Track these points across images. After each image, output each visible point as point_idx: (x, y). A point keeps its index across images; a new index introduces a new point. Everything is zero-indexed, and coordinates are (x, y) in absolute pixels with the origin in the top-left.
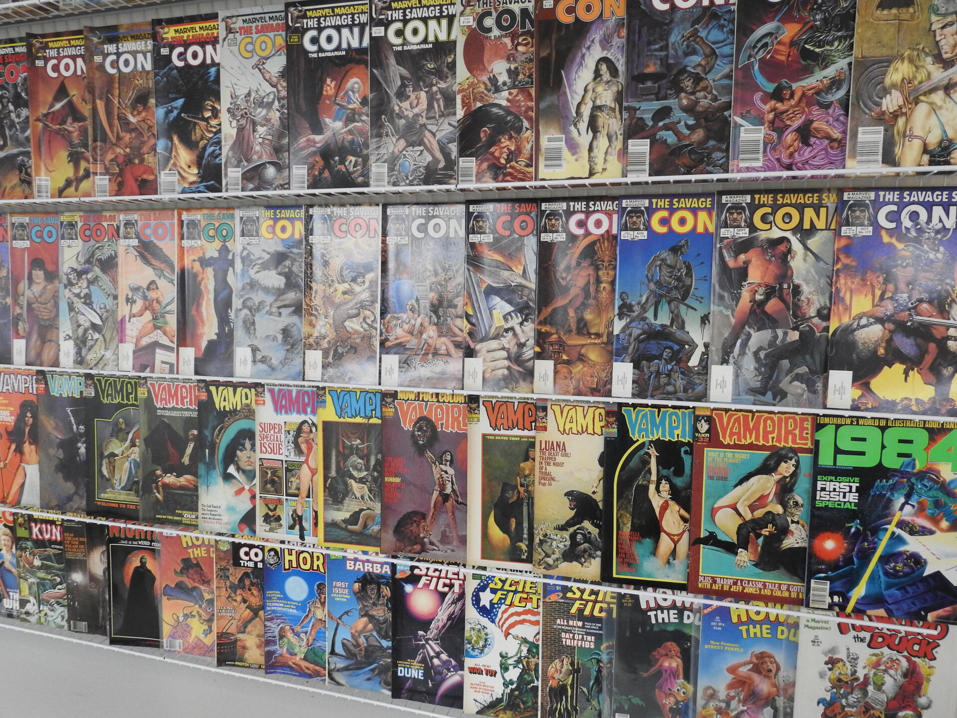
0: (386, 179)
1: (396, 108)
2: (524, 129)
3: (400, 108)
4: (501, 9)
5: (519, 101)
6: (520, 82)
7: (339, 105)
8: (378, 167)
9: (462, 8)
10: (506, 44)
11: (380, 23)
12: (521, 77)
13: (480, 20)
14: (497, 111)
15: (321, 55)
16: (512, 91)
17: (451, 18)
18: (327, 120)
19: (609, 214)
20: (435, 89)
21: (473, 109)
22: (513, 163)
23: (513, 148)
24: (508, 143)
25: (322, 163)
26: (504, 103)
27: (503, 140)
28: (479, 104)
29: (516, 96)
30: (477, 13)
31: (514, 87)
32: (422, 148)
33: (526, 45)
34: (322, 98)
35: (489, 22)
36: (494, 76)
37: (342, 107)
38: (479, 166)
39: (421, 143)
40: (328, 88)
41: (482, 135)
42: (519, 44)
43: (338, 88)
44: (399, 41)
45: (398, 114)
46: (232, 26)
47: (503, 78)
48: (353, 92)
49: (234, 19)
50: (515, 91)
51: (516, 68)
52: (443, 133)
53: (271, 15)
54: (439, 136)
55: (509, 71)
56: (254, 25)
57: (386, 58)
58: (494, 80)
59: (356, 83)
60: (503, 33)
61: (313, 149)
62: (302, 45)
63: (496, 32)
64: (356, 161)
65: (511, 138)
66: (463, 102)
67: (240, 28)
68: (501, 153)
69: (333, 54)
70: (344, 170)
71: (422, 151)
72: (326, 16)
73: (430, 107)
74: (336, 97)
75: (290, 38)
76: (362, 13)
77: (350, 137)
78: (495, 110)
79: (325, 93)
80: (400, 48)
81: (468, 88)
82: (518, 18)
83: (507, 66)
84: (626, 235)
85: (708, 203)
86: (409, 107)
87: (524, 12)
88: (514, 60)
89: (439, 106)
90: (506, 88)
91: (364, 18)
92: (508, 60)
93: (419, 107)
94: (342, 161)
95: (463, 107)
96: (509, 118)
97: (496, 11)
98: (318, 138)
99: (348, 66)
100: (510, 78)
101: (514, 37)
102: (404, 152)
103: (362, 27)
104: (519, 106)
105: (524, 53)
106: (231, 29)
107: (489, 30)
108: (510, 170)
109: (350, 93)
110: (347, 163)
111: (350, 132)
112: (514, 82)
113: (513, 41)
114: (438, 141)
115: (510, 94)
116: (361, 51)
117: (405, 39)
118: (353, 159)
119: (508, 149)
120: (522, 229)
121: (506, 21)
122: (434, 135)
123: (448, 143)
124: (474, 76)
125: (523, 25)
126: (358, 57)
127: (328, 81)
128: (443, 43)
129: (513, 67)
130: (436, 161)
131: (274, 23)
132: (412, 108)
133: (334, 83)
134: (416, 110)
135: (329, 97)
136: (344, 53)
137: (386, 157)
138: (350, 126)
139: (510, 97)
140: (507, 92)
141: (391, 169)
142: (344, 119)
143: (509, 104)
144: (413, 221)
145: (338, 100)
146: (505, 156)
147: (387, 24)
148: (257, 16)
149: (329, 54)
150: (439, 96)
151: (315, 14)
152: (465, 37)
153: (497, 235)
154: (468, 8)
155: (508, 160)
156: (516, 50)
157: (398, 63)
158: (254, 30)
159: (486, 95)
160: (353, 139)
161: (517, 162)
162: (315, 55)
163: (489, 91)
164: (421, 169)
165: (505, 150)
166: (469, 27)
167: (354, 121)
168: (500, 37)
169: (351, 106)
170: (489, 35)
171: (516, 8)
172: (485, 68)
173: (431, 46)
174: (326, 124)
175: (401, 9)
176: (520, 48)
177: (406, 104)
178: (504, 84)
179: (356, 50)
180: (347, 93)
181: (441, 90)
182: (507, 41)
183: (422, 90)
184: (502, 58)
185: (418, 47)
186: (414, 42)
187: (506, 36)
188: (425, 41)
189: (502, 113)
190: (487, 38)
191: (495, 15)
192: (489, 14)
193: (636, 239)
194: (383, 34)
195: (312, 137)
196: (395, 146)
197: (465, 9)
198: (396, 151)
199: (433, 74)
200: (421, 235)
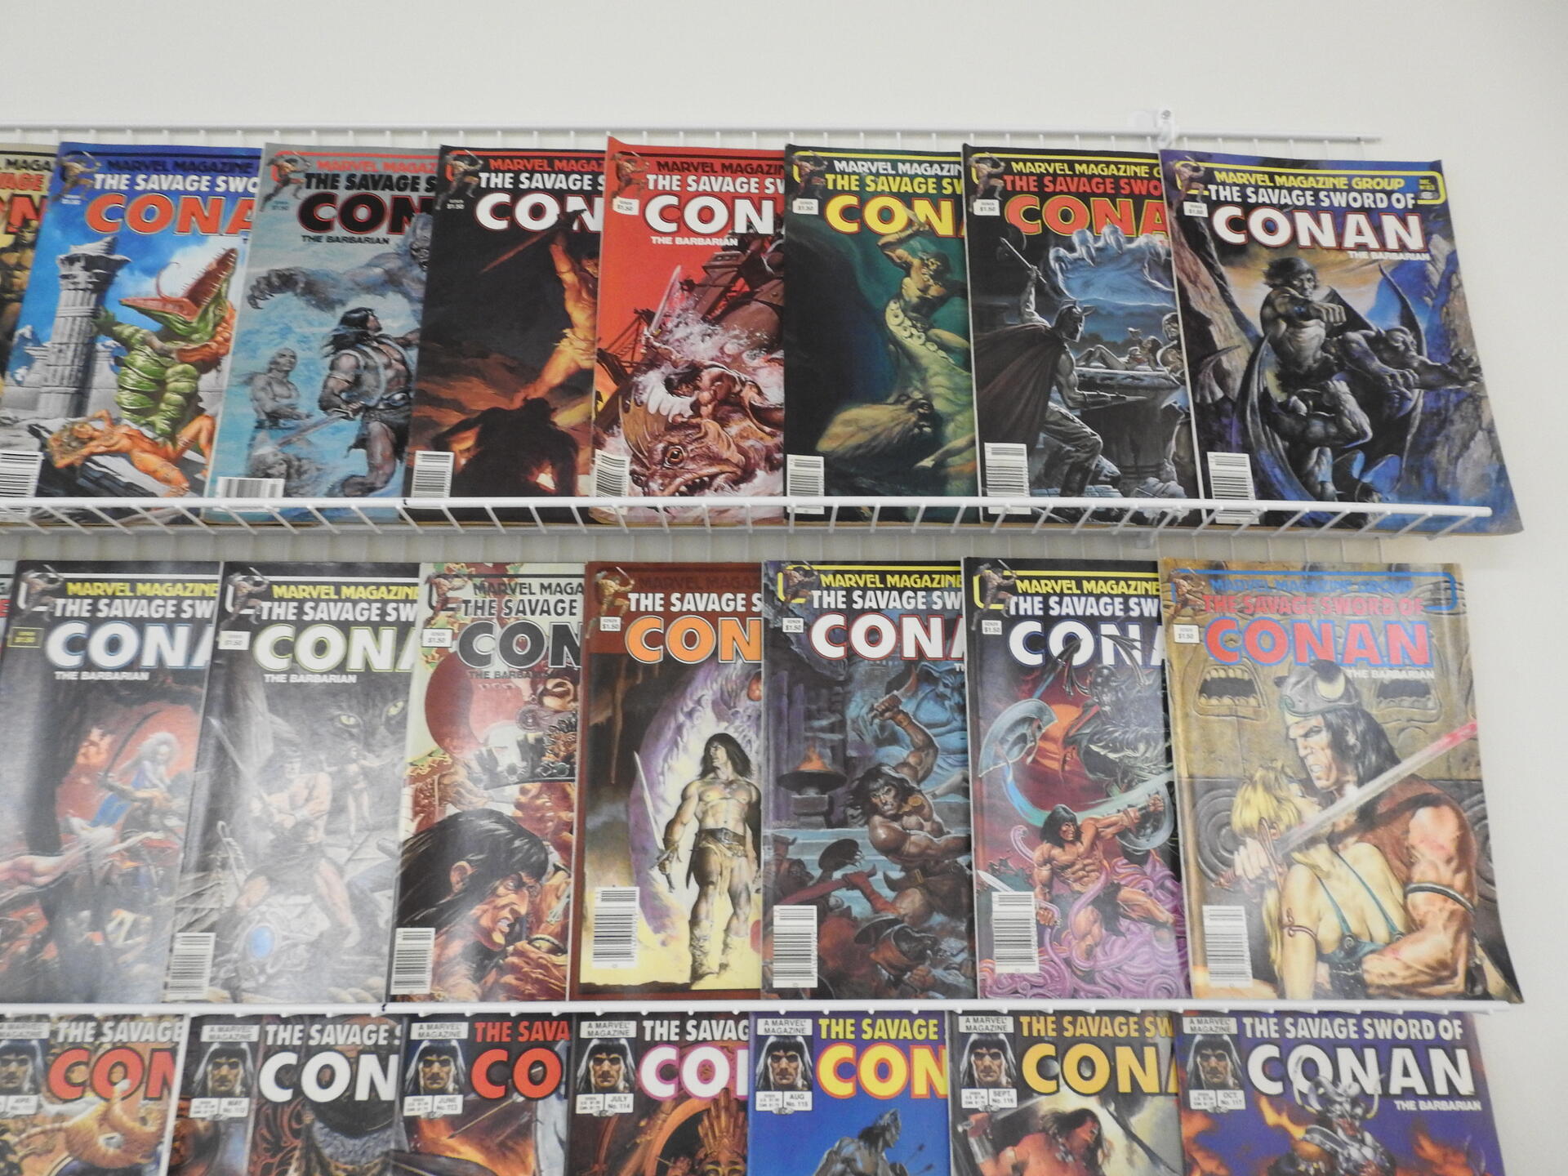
0: (208, 972)
1: (256, 807)
2: (550, 869)
3: (266, 806)
4: (512, 622)
5: (538, 808)
6: (546, 770)
7: (111, 788)
8: (189, 941)
9: (430, 613)
10: (518, 689)
11: (241, 623)
12: (548, 758)
13: (466, 639)
14: (494, 826)
15: (86, 676)
16: (528, 786)
17: (404, 629)
18: (76, 822)
19: (729, 1049)
20: (353, 768)
21: (438, 818)
22: (522, 944)
23: (523, 910)
24: (512, 897)
25: (43, 925)
26: (509, 811)
27: (501, 890)
28: (451, 810)
29: (537, 797)
30: (461, 625)
31: (533, 778)
32: (308, 899)
33: (561, 696)
34: (72, 772)
35: (485, 644)
36: (490, 752)
37: (122, 794)
38: (442, 947)
39: (307, 888)
40: (93, 749)
41: (454, 877)
42: (546, 692)
44: (283, 663)
45: (257, 820)
47: (511, 757)
48: (153, 760)
50: (533, 788)
51: (539, 741)
52: (362, 867)
54: (352, 872)
55: (523, 745)
57: (246, 695)
58: (489, 763)
59: (165, 743)
60: (516, 668)
61: (23, 889)
62: (42, 653)
63: (499, 665)
64: (135, 924)
65: (520, 885)
66: (416, 803)
68: (495, 921)
69: (117, 677)
70: (99, 943)
71: (307, 906)
72: (113, 598)
73: (338, 809)
74: (108, 771)
75: (16, 634)
76: (203, 598)
77: (129, 865)
78: (488, 824)
79: (80, 760)
80: (281, 679)
81: (430, 774)
82: (548, 643)
83: (520, 734)
84: (767, 1102)
85: (932, 1029)
86: (286, 806)
87: (561, 633)
88: (537, 724)
89: (359, 807)
90: (514, 778)
91: (205, 610)
92: (523, 722)
93: (311, 805)
94: (97, 924)
95: (416, 814)
96: (517, 843)
97: (502, 625)
98: (43, 863)
99: (150, 707)
100: (523, 759)
101: (537, 677)
102: (263, 908)
103: (198, 626)
104: (542, 820)
105: (557, 712)
107: (485, 660)
108: (514, 960)
109: (147, 764)
110: (110, 927)
111: (132, 853)
112: (534, 768)
113: (534, 685)
114: (349, 886)
115: (523, 792)
116: (185, 676)
117: (294, 660)
118: (128, 917)
119: (513, 911)
120: (534, 1081)
121: (522, 645)
122: (340, 871)
123: (373, 890)
124: (446, 750)
125: (557, 657)
126: (177, 687)
127: (95, 734)
128: (380, 675)
129: (532, 737)
130: (341, 932)
132: (294, 807)
133: (108, 739)
134: (303, 814)
135: (88, 770)
136: (145, 676)
137: (214, 917)
138: (134, 840)
139: (523, 799)
140: (516, 788)
141: (221, 948)
142: (121, 820)
143: (519, 814)
144: (267, 1057)
145: (113, 778)
146: (504, 926)
147: (255, 627)
149: (107, 676)
150: (362, 785)
151: (86, 589)
152: (431, 670)
153: (472, 1096)
154: (443, 614)
155: (511, 937)
156: (541, 703)
157: (272, 708)
159: (470, 792)
160: (137, 869)
161: (530, 942)
162: (72, 676)
163: (476, 781)
164: (301, 949)
165: (506, 913)
166: (441, 650)
167: (145, 826)
168: (506, 677)
169: (141, 794)
170: (484, 669)
171: (545, 624)
172: (471, 734)
173: (353, 679)
174: (71, 832)
175: (293, 599)
176: (550, 702)
177: (279, 800)
178: (512, 770)
179: (177, 673)
180: (137, 763)
181: (366, 773)
182: (523, 685)
183: (322, 770)
184: (509, 718)
185: (325, 679)
186: (315, 668)
187: (520, 674)
188: (341, 668)
189: (503, 830)
190: (479, 675)
191: (498, 631)
192: (487, 628)
193: (789, 1110)
194: (244, 647)
195: (28, 859)
196: (241, 892)
197: (435, 615)
198: (242, 903)
199: (352, 735)
200: (284, 1095)
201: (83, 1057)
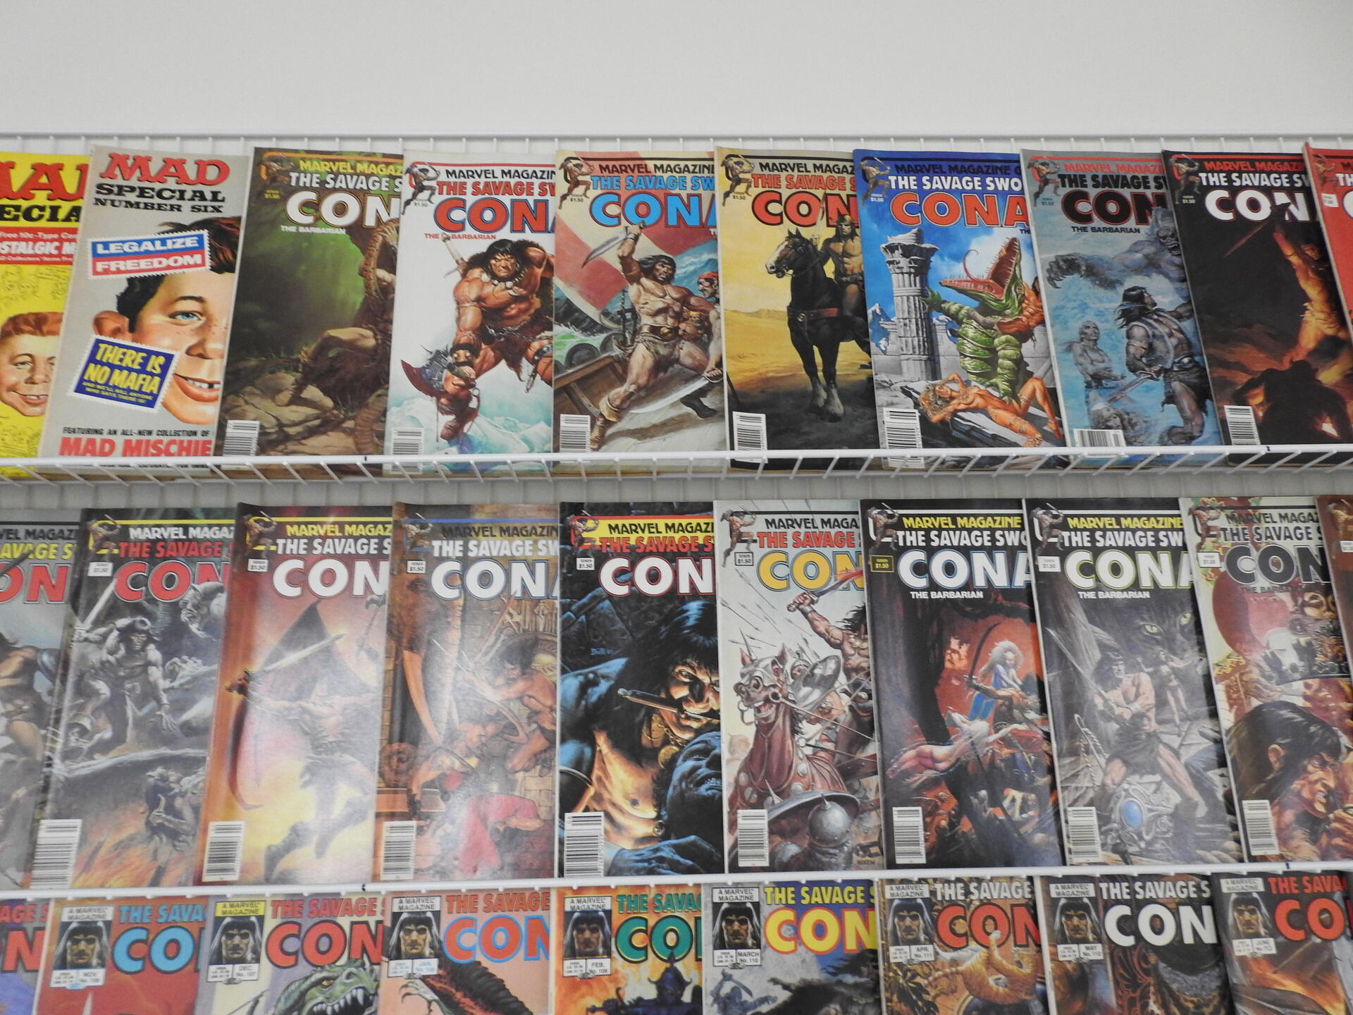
0: (1098, 838)
1: (1099, 701)
2: (1344, 750)
3: (1106, 701)
4: (1264, 546)
5: (1323, 700)
6: (1320, 668)
7: (977, 688)
8: (1077, 813)
9: (1199, 539)
10: (1282, 601)
11: (1050, 550)
12: (1320, 658)
13: (1232, 558)
14: (1290, 715)
15: (934, 595)
16: (1310, 681)
17: (1177, 553)
18: (957, 717)
20: (1165, 669)
21: (1248, 709)
22: (1339, 812)
23: (1332, 784)
24: (1320, 774)
25: (953, 802)
26: (1300, 702)
27: (1310, 768)
28: (1255, 703)
29: (1319, 690)
30: (1225, 549)
31: (1312, 675)
32: (1157, 778)
33: (1318, 606)
34: (944, 675)
35: (1247, 564)
36: (1272, 653)
37: (986, 693)
38: (1279, 814)
39: (1154, 769)
40: (955, 656)
41: (1272, 758)
42: (1304, 604)
43: (975, 658)
44: (1088, 583)
45: (1102, 713)
46: (743, 529)
47: (1290, 659)
48: (1004, 665)
49: (747, 518)
50: (1315, 683)
51: (1309, 644)
52: (1193, 751)
53: (826, 517)
54: (1186, 755)
55: (1297, 647)
56: (790, 531)
57: (1069, 611)
58: (1274, 662)
59: (1010, 650)
60: (1277, 584)
61: (929, 774)
62: (896, 576)
63: (1262, 582)
64: (1024, 801)
65: (1323, 765)
66: (1229, 697)
67: (760, 534)
68: (1313, 793)
69: (958, 595)
70: (1002, 817)
71: (1159, 784)
72: (940, 530)
73: (1161, 703)
74: (972, 674)
75: (874, 562)
76: (1009, 529)
77: (1006, 752)
78: (1286, 714)
79: (948, 665)
80: (1091, 595)
81: (1232, 674)
82: (1297, 563)
83: (1293, 639)
86: (1121, 700)
87: (1303, 552)
88: (1304, 630)
89: (1177, 700)
90: (1297, 676)
91: (1013, 539)
92: (1293, 628)
93: (1141, 700)
94: (996, 800)
95: (1231, 706)
96: (1313, 729)
97: (1257, 549)
98: (940, 751)
99: (992, 620)
100: (1301, 659)
101: (1295, 591)
102: (1125, 786)
103: (1012, 553)
104: (1327, 709)
105: (1317, 620)
106: (741, 534)
107: (1250, 578)
108: (1336, 825)
109: (1000, 667)
110: (1006, 803)
111: (1005, 741)
112: (1310, 666)
113: (1294, 598)
114: (1187, 766)
115: (1307, 686)
116: (1009, 593)
117: (1098, 580)
118: (1018, 795)
119: (1325, 786)
121: (1277, 565)
122: (1177, 754)
123: (1207, 769)
124: (1239, 653)
125: (1307, 576)
126: (1007, 604)
127: (954, 643)
128: (1167, 591)
129: (1303, 640)
130: (1188, 804)
131: (833, 531)
132: (1128, 702)
133: (964, 649)
134: (1136, 707)
135: (958, 674)
136: (980, 595)
137: (1091, 794)
138: (1005, 731)
139: (1308, 693)
140: (1301, 683)
141: (1104, 820)
142: (991, 714)
143: (1308, 705)
145: (977, 680)
146: (1320, 797)
147: (1063, 553)
148: (798, 517)
149: (951, 595)
150: (1174, 683)
151: (918, 523)
152: (1211, 587)
154: (1208, 540)
155: (1330, 807)
156: (1303, 613)
157: (1091, 621)
158: (790, 541)
159: (1265, 687)
160: (1013, 755)
161: (1345, 810)
162: (924, 595)
163: (1269, 678)
164: (1165, 819)
165: (1319, 787)
166: (1215, 570)
167: (1012, 720)
168: (1270, 591)
169: (1002, 693)
170: (1252, 585)
171: (1290, 546)
172: (1254, 639)
173: (1147, 595)
174: (955, 725)
175: (1085, 529)
176: (1309, 611)
177: (1115, 696)
178: (1294, 668)
179: (1003, 591)
180: (992, 668)
181: (1175, 671)
182: (1285, 597)
183: (1142, 670)
184: (1281, 625)
185: (1125, 595)
186: (1117, 587)
187: (1281, 589)
188: (1136, 585)
189: (1299, 719)
190: (1249, 590)
191: (1255, 554)
192: (1246, 552)
194: (1057, 569)
195: (927, 748)
196: (1105, 773)
197: (1203, 540)
198: (1109, 782)
199: (1158, 643)
200: (1128, 941)
201: (960, 912)
